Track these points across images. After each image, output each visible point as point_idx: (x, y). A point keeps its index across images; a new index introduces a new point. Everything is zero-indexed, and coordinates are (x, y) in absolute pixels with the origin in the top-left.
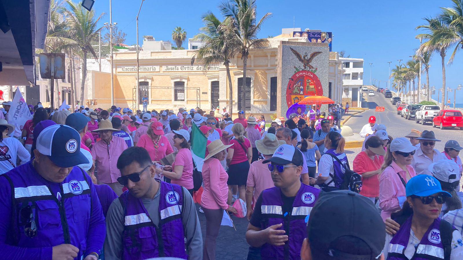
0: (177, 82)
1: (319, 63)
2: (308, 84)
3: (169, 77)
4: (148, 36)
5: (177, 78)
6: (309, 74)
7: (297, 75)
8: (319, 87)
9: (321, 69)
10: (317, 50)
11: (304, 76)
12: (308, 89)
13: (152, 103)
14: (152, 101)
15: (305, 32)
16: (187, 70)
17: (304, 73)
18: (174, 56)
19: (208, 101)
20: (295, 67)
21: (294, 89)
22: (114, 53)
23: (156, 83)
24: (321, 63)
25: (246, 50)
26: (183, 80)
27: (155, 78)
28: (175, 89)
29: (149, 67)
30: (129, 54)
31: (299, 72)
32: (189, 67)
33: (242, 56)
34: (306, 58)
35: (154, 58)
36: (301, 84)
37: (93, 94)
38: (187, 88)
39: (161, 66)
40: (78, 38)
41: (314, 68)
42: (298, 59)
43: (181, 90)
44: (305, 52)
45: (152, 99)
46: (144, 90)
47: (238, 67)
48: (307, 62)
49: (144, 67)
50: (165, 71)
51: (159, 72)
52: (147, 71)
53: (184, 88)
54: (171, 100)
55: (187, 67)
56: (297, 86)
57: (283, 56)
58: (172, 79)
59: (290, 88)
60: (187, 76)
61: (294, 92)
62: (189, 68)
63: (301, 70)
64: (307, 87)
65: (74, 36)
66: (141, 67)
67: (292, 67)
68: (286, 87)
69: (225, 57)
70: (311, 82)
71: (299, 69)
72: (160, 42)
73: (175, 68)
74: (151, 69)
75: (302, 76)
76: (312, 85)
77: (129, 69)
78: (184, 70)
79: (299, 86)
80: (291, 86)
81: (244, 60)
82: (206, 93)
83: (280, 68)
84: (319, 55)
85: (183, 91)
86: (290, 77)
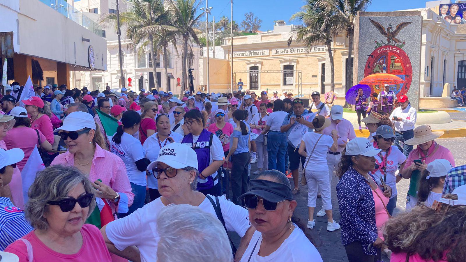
0: (286, 65)
1: (408, 35)
2: (393, 61)
3: (278, 61)
4: (279, 21)
5: (286, 61)
6: (395, 50)
7: (379, 51)
8: (407, 64)
9: (410, 43)
10: (404, 21)
11: (388, 51)
12: (393, 67)
13: (261, 88)
14: (261, 85)
15: (454, 4)
16: (296, 52)
17: (388, 49)
18: (283, 39)
19: (318, 85)
20: (376, 42)
21: (374, 67)
22: (227, 39)
23: (266, 67)
24: (410, 36)
25: (352, 26)
26: (293, 64)
27: (264, 62)
28: (284, 73)
29: (259, 51)
30: (241, 39)
31: (381, 47)
32: (299, 49)
33: (348, 34)
34: (391, 30)
35: (264, 42)
36: (383, 61)
37: (204, 79)
38: (296, 70)
39: (270, 50)
40: (179, 25)
41: (400, 42)
42: (380, 31)
43: (290, 74)
44: (389, 23)
45: (261, 84)
46: (254, 75)
47: (346, 46)
48: (391, 35)
49: (255, 52)
50: (275, 54)
51: (269, 56)
52: (257, 55)
53: (293, 71)
54: (280, 85)
55: (297, 49)
56: (378, 64)
57: (360, 30)
58: (281, 62)
59: (369, 67)
60: (296, 59)
61: (375, 71)
62: (299, 51)
63: (384, 45)
64: (391, 65)
65: (175, 22)
66: (251, 52)
67: (372, 41)
68: (364, 65)
69: (327, 36)
70: (397, 58)
71: (381, 43)
72: (290, 26)
73: (284, 51)
74: (261, 53)
75: (386, 52)
76: (398, 62)
77: (240, 55)
78: (294, 53)
79: (381, 64)
80: (370, 64)
81: (350, 38)
82: (316, 76)
83: (357, 43)
84: (407, 27)
85: (291, 75)
86: (370, 54)
